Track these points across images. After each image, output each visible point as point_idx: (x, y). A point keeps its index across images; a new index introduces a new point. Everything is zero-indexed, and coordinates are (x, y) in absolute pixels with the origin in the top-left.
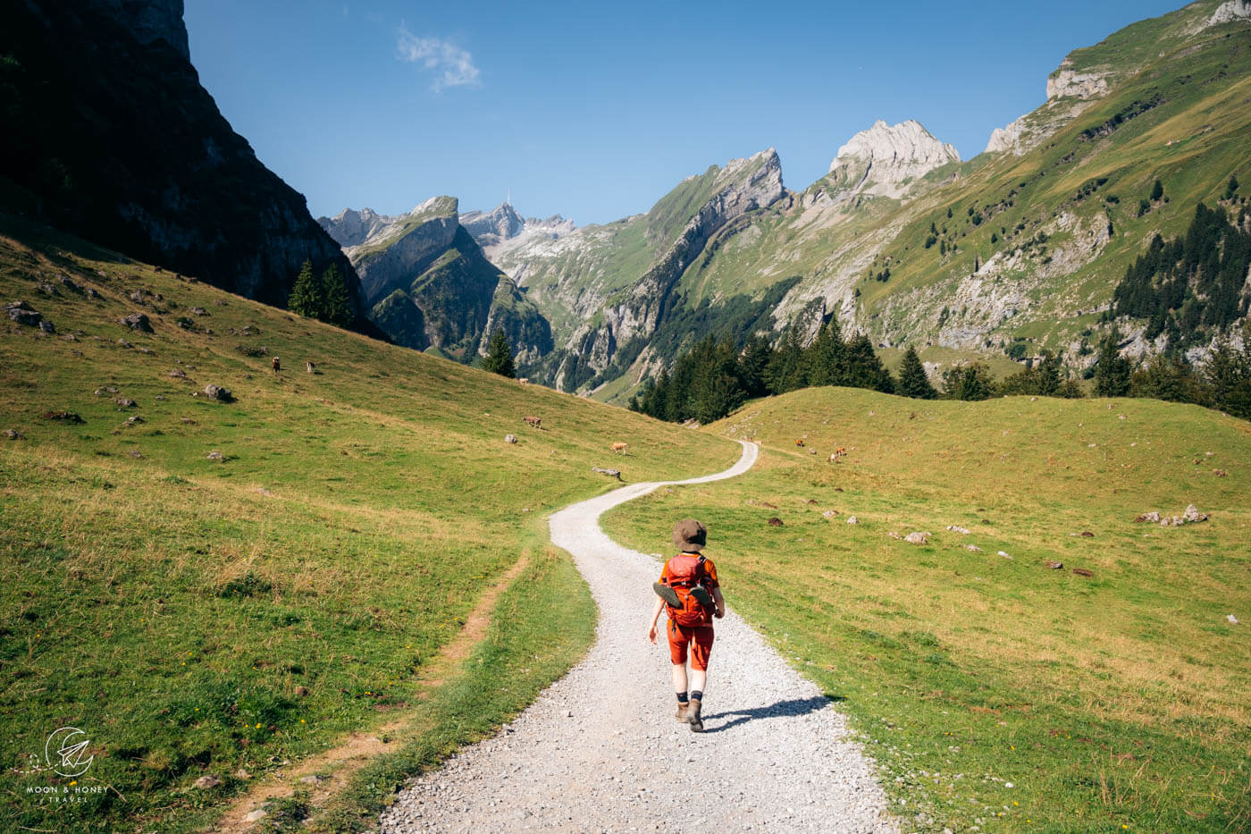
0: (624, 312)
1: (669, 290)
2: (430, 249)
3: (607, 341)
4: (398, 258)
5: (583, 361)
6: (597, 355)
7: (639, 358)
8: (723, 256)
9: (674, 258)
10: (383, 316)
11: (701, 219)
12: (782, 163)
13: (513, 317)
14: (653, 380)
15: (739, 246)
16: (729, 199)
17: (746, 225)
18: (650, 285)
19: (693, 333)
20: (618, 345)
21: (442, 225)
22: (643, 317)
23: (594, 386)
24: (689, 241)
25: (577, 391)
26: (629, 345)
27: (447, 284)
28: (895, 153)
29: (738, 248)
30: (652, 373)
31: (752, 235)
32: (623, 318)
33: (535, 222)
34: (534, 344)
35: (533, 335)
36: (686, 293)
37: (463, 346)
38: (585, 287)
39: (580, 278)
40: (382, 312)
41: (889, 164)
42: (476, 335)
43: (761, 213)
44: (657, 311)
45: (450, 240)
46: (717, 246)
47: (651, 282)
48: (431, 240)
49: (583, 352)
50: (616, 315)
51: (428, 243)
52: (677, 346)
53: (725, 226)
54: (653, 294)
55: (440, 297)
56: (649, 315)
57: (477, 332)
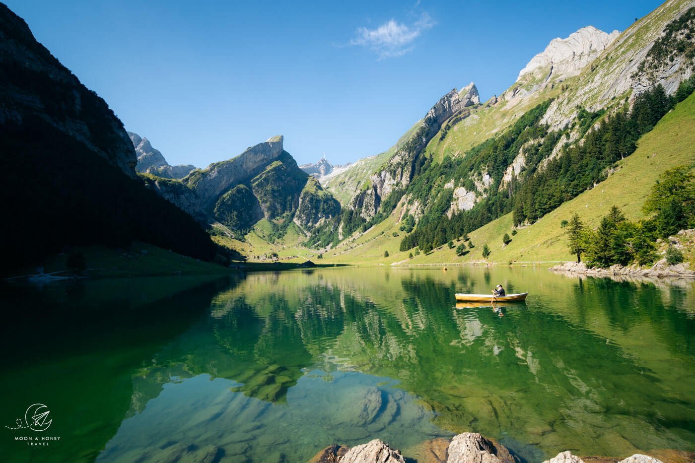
0: (385, 177)
1: (417, 157)
2: (262, 160)
3: (374, 197)
4: (242, 165)
5: (357, 213)
6: (367, 209)
7: (399, 204)
8: (454, 133)
9: (419, 136)
10: (228, 200)
11: (435, 112)
12: (479, 92)
13: (315, 198)
14: (412, 218)
15: (465, 125)
16: (453, 99)
17: (467, 114)
18: (403, 155)
19: (443, 176)
20: (382, 200)
21: (270, 146)
22: (399, 176)
23: (365, 229)
24: (428, 125)
25: (352, 235)
26: (390, 198)
27: (272, 180)
28: (574, 53)
29: (465, 127)
30: (411, 212)
31: (473, 119)
32: (384, 181)
33: (338, 167)
34: (329, 214)
35: (328, 209)
36: (431, 156)
37: (283, 217)
38: (361, 180)
39: (358, 177)
40: (228, 197)
41: (570, 60)
42: (293, 211)
43: (476, 108)
44: (410, 170)
45: (276, 156)
46: (448, 128)
47: (403, 153)
48: (263, 155)
49: (356, 208)
50: (379, 179)
51: (261, 157)
52: (431, 188)
53: (453, 116)
54: (405, 160)
55: (269, 188)
56: (404, 175)
57: (293, 209)
